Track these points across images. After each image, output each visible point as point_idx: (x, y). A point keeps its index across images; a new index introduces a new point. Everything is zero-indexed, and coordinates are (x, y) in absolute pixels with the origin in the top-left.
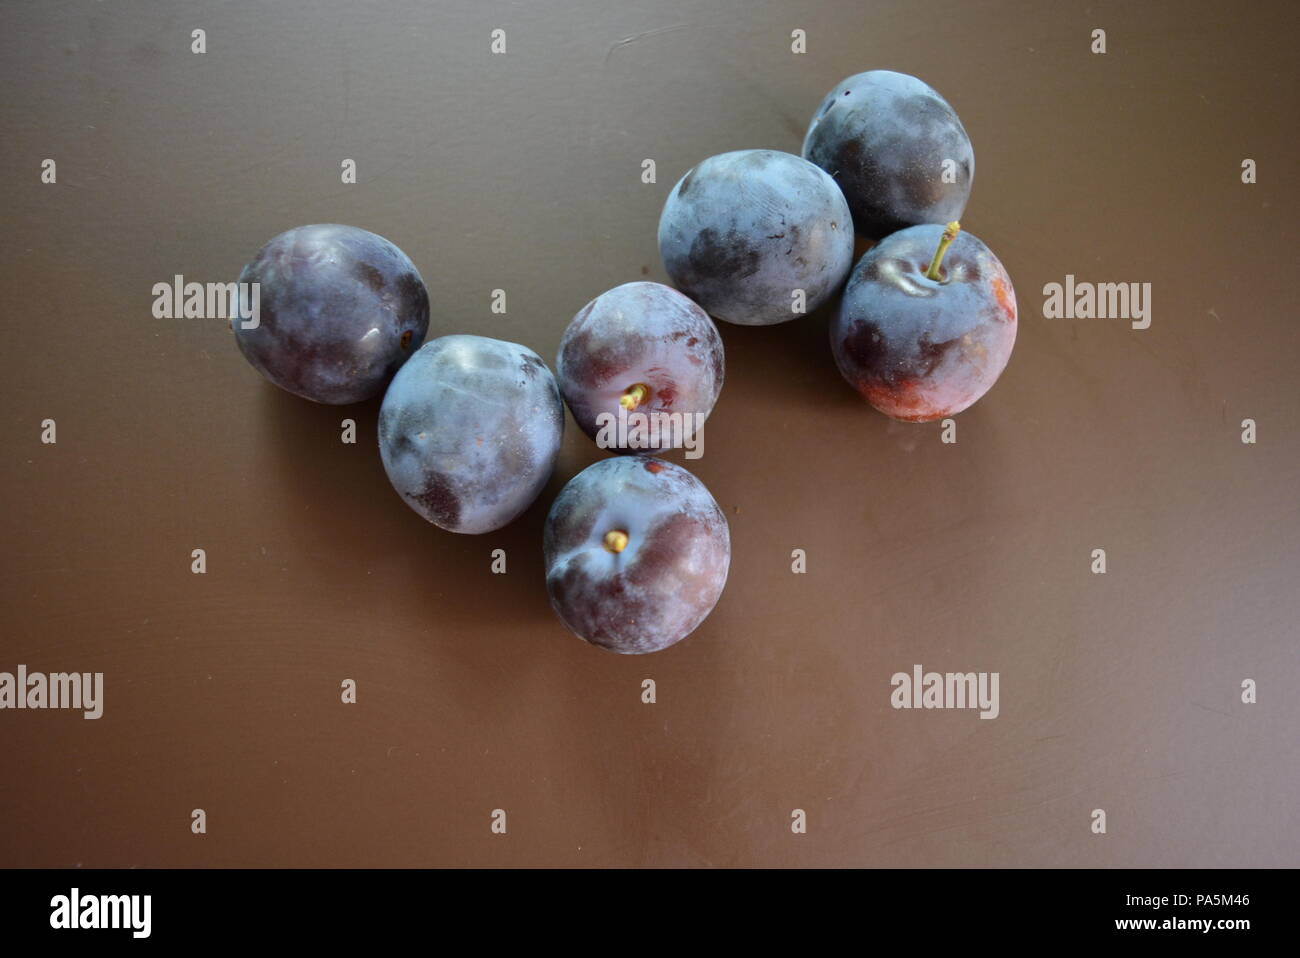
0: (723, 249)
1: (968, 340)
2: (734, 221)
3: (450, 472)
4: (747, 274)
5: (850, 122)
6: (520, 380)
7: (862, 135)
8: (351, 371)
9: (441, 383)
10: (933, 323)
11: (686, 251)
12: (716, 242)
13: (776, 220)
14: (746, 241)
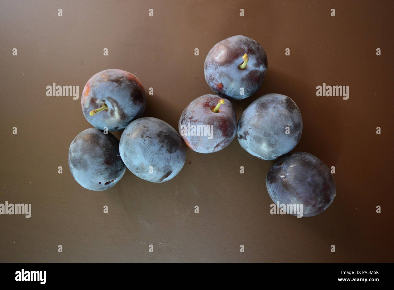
0: (167, 144)
1: (106, 80)
2: (160, 150)
3: (285, 110)
4: (164, 132)
5: (105, 171)
6: (251, 130)
7: (103, 164)
8: (303, 158)
9: (277, 138)
10: (114, 89)
11: (178, 151)
12: (168, 147)
13: (147, 142)
14: (159, 141)
